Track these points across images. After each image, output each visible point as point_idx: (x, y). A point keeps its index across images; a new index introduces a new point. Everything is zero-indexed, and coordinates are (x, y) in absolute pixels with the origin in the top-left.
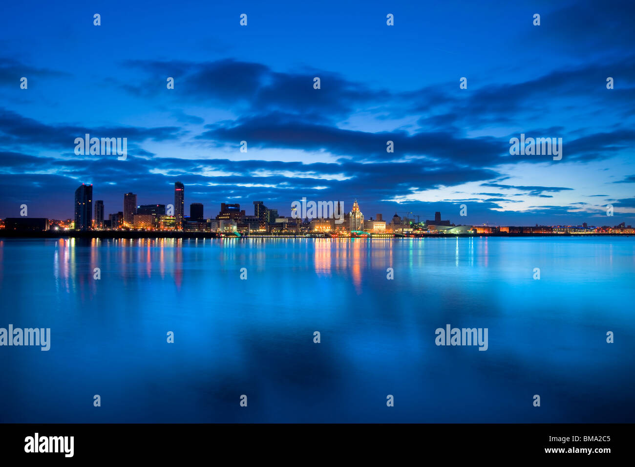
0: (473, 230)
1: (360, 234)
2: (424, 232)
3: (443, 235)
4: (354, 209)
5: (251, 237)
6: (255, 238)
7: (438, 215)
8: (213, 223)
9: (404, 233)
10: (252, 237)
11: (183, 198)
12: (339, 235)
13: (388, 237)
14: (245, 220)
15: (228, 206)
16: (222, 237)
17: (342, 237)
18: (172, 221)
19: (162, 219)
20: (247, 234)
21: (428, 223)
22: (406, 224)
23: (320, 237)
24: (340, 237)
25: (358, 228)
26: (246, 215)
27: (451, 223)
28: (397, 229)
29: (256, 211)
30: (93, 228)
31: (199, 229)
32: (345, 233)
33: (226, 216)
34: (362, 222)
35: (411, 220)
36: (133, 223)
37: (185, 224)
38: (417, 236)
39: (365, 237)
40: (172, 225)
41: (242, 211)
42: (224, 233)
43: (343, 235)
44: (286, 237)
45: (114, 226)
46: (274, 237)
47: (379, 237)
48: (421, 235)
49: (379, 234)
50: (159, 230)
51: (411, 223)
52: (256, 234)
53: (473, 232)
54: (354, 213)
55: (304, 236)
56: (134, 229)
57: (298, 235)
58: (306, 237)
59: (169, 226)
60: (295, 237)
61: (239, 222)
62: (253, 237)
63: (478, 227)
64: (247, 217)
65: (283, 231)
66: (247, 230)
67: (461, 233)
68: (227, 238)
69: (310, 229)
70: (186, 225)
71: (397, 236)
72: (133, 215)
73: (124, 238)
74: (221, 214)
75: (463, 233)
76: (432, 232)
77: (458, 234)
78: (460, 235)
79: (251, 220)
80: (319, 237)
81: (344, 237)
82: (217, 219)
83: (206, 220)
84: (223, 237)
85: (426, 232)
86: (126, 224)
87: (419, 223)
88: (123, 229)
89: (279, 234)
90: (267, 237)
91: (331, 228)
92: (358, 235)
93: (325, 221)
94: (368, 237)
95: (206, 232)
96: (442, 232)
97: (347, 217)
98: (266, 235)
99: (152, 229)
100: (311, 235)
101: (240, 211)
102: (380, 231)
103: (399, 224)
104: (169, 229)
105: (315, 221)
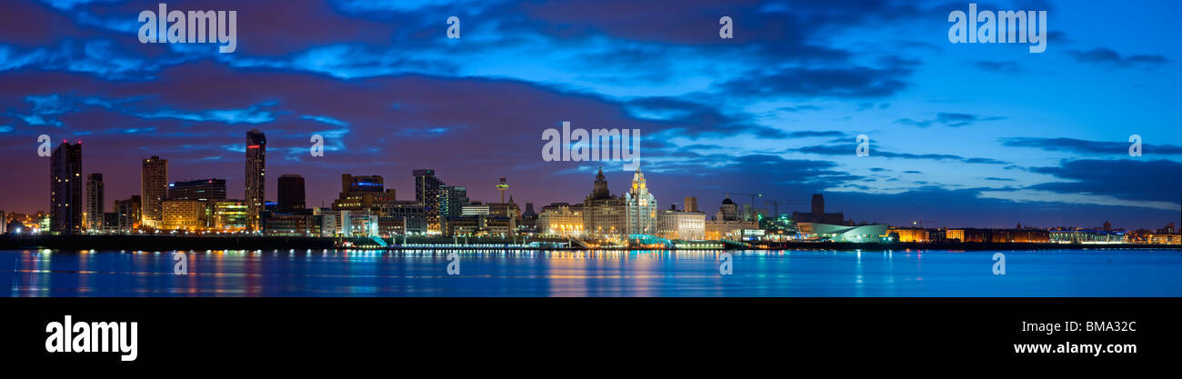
0: (892, 234)
1: (650, 242)
2: (789, 238)
3: (828, 246)
4: (635, 186)
5: (408, 249)
6: (419, 248)
7: (818, 199)
8: (326, 216)
9: (744, 238)
10: (412, 248)
11: (262, 164)
12: (604, 243)
13: (710, 250)
14: (396, 209)
15: (356, 180)
16: (346, 248)
17: (609, 249)
18: (240, 213)
19: (220, 209)
20: (399, 241)
21: (798, 217)
22: (750, 220)
23: (562, 249)
24: (606, 249)
25: (644, 227)
26: (397, 198)
27: (846, 219)
28: (729, 231)
29: (419, 191)
30: (85, 229)
31: (297, 229)
32: (616, 239)
33: (352, 201)
34: (653, 215)
35: (760, 210)
36: (161, 219)
37: (266, 219)
38: (773, 246)
39: (660, 249)
40: (241, 220)
41: (388, 191)
42: (349, 239)
43: (612, 244)
44: (486, 248)
45: (123, 225)
46: (459, 249)
47: (692, 250)
48: (783, 244)
49: (692, 243)
50: (214, 232)
51: (760, 217)
52: (421, 239)
53: (890, 239)
54: (635, 195)
55: (526, 245)
56: (163, 230)
57: (513, 242)
58: (530, 248)
59: (234, 223)
60: (506, 249)
61: (382, 214)
62: (415, 248)
63: (903, 228)
64: (400, 202)
65: (480, 235)
66: (401, 231)
67: (867, 240)
68: (357, 249)
69: (539, 230)
70: (268, 221)
71: (729, 246)
72: (160, 202)
73: (143, 249)
74: (343, 198)
75: (871, 240)
76: (805, 237)
77: (860, 244)
78: (865, 247)
79: (408, 210)
80: (558, 249)
81: (614, 249)
82: (336, 208)
83: (312, 210)
84: (349, 247)
85: (794, 237)
86: (147, 221)
87: (776, 218)
88: (141, 231)
89: (471, 241)
90: (445, 249)
91: (586, 228)
92: (644, 244)
93: (570, 213)
94: (666, 249)
95: (312, 235)
96: (827, 238)
97: (620, 203)
98: (442, 243)
99: (200, 231)
100: (541, 245)
101: (385, 191)
102: (693, 235)
103: (735, 220)
104: (233, 230)
105: (549, 212)
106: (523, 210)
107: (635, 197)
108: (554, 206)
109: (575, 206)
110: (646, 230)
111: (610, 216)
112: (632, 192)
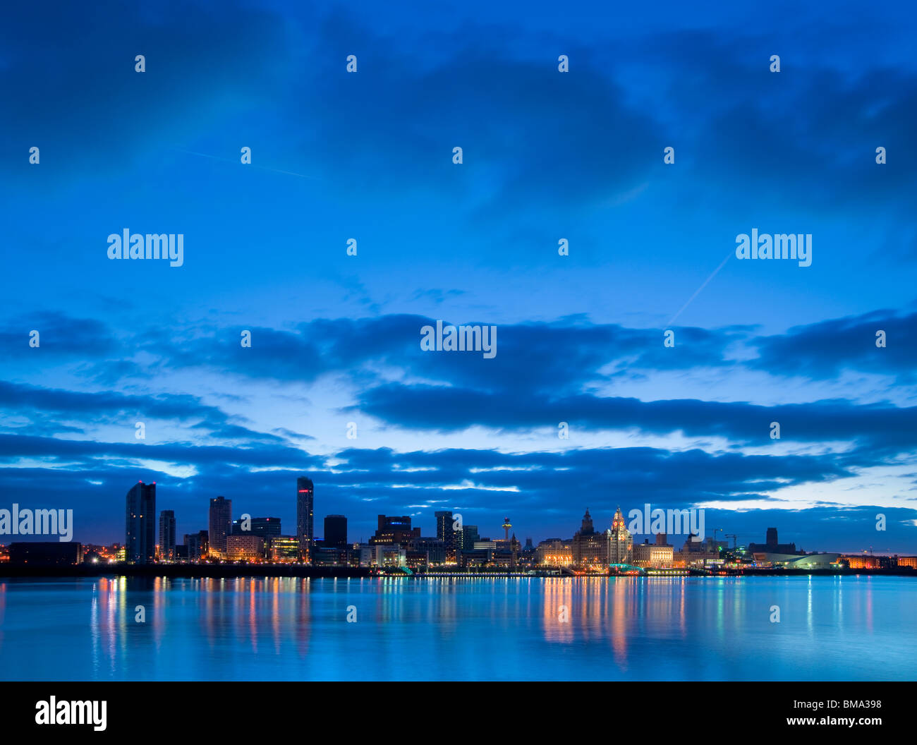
0: (842, 562)
1: (626, 569)
2: (745, 566)
3: (781, 572)
4: (616, 524)
5: (430, 576)
6: (438, 576)
7: (772, 533)
8: (364, 550)
9: (706, 567)
10: (433, 576)
11: (311, 506)
12: (588, 571)
13: (676, 575)
14: (421, 544)
15: (390, 519)
16: (379, 576)
17: (592, 576)
18: (293, 547)
19: (276, 544)
20: (423, 570)
21: (753, 548)
22: (711, 551)
23: (554, 576)
24: (590, 576)
25: (622, 558)
26: (422, 536)
27: (798, 549)
28: (694, 561)
29: (439, 530)
30: (158, 559)
31: (340, 561)
32: (598, 568)
33: (386, 538)
34: (630, 548)
35: (721, 544)
36: (225, 551)
37: (314, 554)
38: (732, 573)
39: (635, 575)
40: (293, 553)
41: (415, 529)
42: (382, 569)
43: (595, 571)
44: (492, 576)
45: (193, 557)
46: (471, 576)
47: (661, 575)
48: (740, 570)
49: (661, 570)
50: (270, 563)
51: (721, 549)
52: (441, 569)
53: (840, 566)
54: (615, 532)
55: (525, 574)
56: (228, 561)
57: (514, 571)
58: (528, 576)
59: (288, 555)
60: (509, 576)
61: (409, 549)
62: (435, 576)
63: (853, 557)
64: (424, 539)
65: (488, 566)
66: (424, 563)
67: (817, 567)
68: (388, 577)
69: (536, 561)
70: (316, 555)
71: (693, 573)
72: (225, 537)
73: (210, 577)
74: (378, 535)
75: (821, 567)
76: (760, 565)
77: (810, 570)
78: (814, 572)
79: (431, 545)
80: (551, 576)
81: (597, 576)
82: (372, 543)
83: (352, 545)
84: (382, 576)
85: (750, 565)
86: (213, 553)
87: (735, 549)
88: (208, 562)
89: (481, 570)
90: (460, 576)
91: (574, 559)
92: (621, 571)
93: (562, 546)
94: (640, 575)
95: (352, 566)
96: (780, 565)
97: (602, 538)
98: (457, 572)
99: (258, 561)
100: (537, 573)
101: (412, 529)
102: (662, 564)
103: (699, 551)
104: (287, 561)
105: (545, 546)
106: (524, 545)
107: (615, 533)
108: (549, 541)
109: (567, 541)
110: (623, 560)
111: (594, 549)
112: (612, 529)
